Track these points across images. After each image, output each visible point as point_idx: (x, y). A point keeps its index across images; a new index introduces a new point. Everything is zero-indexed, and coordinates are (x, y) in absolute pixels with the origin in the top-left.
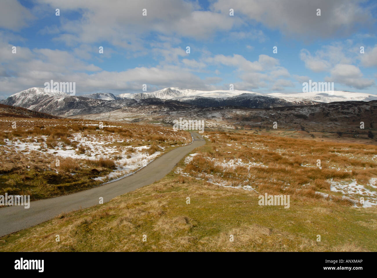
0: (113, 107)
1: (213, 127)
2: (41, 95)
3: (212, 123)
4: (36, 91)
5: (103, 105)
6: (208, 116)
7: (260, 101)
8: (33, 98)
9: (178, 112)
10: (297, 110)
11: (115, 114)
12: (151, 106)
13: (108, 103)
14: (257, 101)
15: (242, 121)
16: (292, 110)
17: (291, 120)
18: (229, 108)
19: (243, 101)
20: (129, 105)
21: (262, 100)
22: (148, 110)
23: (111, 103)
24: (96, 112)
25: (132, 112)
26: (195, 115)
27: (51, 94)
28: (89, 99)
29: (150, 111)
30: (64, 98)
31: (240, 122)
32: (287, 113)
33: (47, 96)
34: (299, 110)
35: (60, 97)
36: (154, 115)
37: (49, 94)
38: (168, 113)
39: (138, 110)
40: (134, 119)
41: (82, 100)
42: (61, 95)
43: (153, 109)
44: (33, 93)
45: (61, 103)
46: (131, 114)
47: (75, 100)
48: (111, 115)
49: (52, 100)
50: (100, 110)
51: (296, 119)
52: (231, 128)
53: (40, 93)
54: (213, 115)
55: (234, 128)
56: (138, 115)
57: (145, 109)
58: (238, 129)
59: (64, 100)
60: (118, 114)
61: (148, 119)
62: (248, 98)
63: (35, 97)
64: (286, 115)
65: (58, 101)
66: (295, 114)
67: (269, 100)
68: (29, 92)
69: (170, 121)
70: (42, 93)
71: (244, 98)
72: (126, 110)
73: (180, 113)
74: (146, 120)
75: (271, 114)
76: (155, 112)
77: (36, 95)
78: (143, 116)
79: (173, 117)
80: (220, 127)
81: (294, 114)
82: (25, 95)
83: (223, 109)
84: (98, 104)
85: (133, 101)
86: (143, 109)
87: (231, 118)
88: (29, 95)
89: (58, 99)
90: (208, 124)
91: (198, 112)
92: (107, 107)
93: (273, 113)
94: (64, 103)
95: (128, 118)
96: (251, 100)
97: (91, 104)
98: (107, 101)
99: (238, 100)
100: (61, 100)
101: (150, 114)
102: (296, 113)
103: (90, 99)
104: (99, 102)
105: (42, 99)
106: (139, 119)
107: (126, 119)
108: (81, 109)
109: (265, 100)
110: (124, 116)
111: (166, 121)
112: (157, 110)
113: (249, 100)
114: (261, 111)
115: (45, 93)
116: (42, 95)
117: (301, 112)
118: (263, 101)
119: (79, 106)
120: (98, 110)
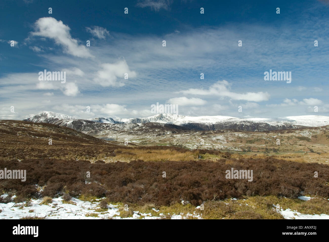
0: (117, 130)
1: (221, 149)
2: (51, 118)
3: (219, 146)
4: (48, 115)
5: (108, 128)
6: (213, 139)
7: (246, 125)
8: (45, 121)
9: (182, 135)
10: (297, 133)
11: (122, 137)
12: (154, 130)
13: (112, 126)
14: (243, 125)
15: (247, 143)
16: (292, 132)
17: (295, 143)
18: (229, 131)
19: (230, 125)
20: (132, 128)
21: (247, 124)
22: (152, 133)
23: (115, 127)
24: (102, 134)
25: (137, 135)
26: (199, 138)
27: (60, 118)
28: (94, 123)
29: (154, 134)
30: (72, 121)
31: (245, 144)
32: (288, 136)
33: (57, 119)
34: (299, 132)
35: (68, 120)
36: (159, 137)
37: (58, 118)
38: (173, 136)
39: (143, 133)
40: (141, 141)
41: (89, 124)
42: (69, 119)
43: (156, 132)
44: (45, 116)
45: (70, 125)
46: (137, 136)
47: (82, 123)
48: (118, 137)
49: (62, 123)
50: (105, 132)
51: (299, 141)
52: (239, 150)
53: (51, 116)
54: (217, 138)
55: (241, 150)
56: (144, 137)
57: (149, 132)
58: (245, 151)
59: (73, 123)
60: (125, 137)
61: (155, 142)
62: (235, 123)
63: (46, 120)
64: (288, 137)
65: (67, 124)
66: (297, 137)
67: (253, 124)
68: (41, 116)
69: (177, 143)
70: (53, 117)
71: (231, 123)
72: (131, 133)
73: (184, 136)
74: (153, 142)
75: (273, 137)
76: (160, 135)
77: (47, 119)
78: (149, 138)
79: (179, 139)
80: (228, 149)
81: (295, 137)
82: (37, 118)
83: (223, 132)
84: (103, 127)
85: (135, 125)
86: (147, 133)
87: (235, 141)
88: (41, 118)
89: (67, 122)
90: (216, 146)
91: (201, 135)
92: (112, 130)
93: (275, 136)
94: (72, 125)
95: (135, 140)
96: (238, 124)
97: (98, 127)
98: (112, 125)
99: (226, 124)
100: (70, 123)
101: (155, 137)
102: (297, 135)
103: (96, 123)
104: (104, 125)
105: (52, 121)
106: (146, 141)
107: (134, 141)
108: (88, 132)
109: (251, 124)
110: (130, 138)
111: (173, 143)
112: (161, 133)
113: (236, 124)
114: (262, 134)
115: (55, 117)
116: (53, 118)
117: (302, 134)
118: (249, 125)
119: (86, 128)
120: (104, 132)
